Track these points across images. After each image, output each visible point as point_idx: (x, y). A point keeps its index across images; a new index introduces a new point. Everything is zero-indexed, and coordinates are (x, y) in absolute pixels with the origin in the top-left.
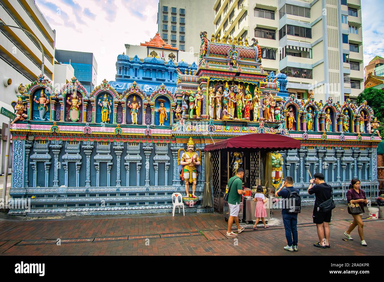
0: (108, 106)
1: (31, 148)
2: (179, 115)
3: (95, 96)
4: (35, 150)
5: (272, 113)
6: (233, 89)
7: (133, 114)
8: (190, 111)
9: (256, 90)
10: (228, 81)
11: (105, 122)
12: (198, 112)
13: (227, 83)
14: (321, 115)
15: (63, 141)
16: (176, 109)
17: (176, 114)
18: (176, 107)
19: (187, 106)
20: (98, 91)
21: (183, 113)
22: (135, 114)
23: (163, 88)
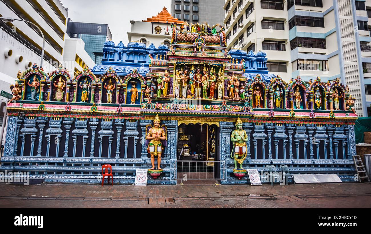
2: (148, 94)
3: (77, 80)
5: (237, 92)
6: (199, 71)
8: (158, 91)
9: (220, 72)
10: (194, 64)
12: (165, 92)
13: (193, 66)
14: (289, 93)
15: (48, 117)
16: (146, 90)
17: (145, 94)
18: (146, 88)
19: (155, 87)
20: (80, 76)
23: (135, 72)
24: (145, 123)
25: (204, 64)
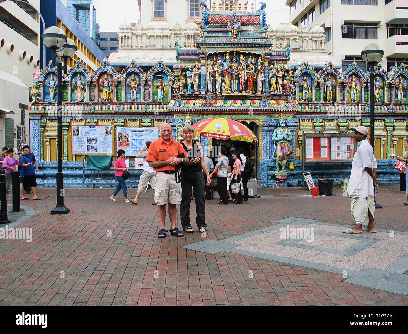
0: (108, 84)
1: (45, 127)
2: (176, 90)
3: (96, 76)
4: (47, 128)
5: (280, 83)
6: (236, 60)
7: (132, 92)
8: (188, 85)
9: (260, 60)
10: (229, 52)
11: (107, 101)
12: (196, 87)
13: (227, 54)
15: (70, 120)
16: (175, 85)
17: (174, 89)
18: (173, 82)
19: (184, 81)
20: (100, 72)
21: (181, 88)
22: (134, 92)
23: (160, 64)
24: (175, 122)
25: (241, 52)
